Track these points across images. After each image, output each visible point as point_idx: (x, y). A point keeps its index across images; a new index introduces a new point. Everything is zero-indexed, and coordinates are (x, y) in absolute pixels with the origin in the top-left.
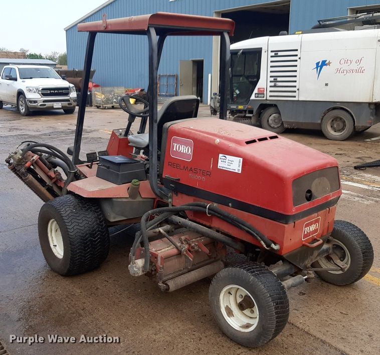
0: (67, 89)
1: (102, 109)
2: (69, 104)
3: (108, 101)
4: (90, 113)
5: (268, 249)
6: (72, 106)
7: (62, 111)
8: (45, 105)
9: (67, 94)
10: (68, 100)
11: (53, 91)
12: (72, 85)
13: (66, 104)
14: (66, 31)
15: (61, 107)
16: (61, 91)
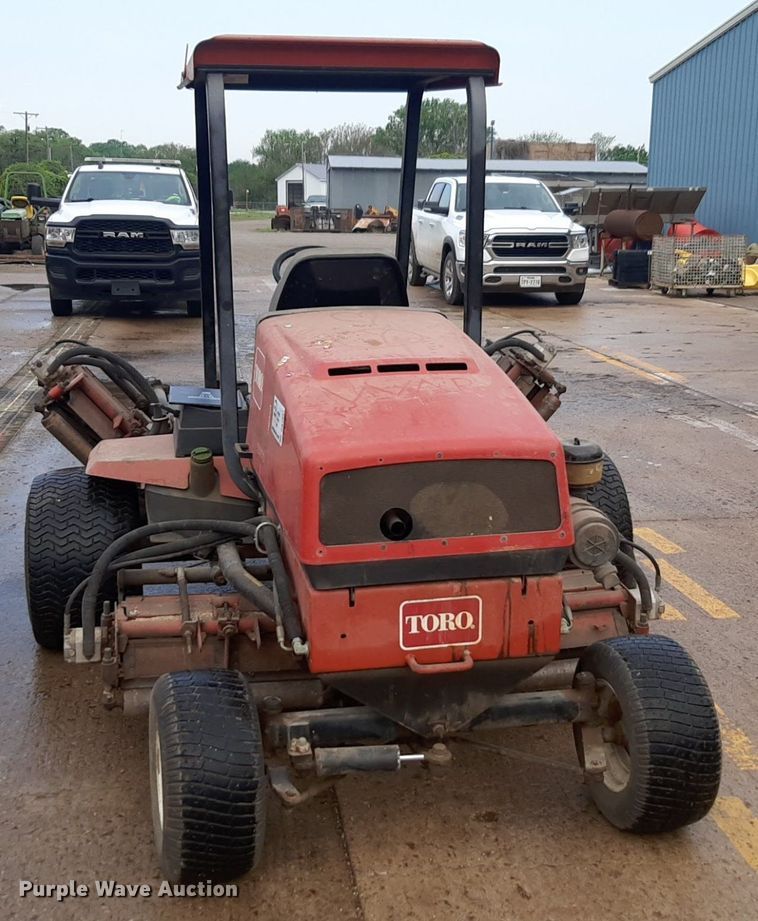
0: (562, 238)
1: (672, 296)
2: (561, 279)
3: (694, 274)
4: (624, 305)
5: (285, 648)
6: (571, 283)
7: (552, 296)
8: (499, 279)
9: (561, 252)
10: (561, 269)
11: (523, 245)
12: (578, 229)
13: (553, 277)
14: (655, 83)
15: (539, 285)
16: (544, 244)
